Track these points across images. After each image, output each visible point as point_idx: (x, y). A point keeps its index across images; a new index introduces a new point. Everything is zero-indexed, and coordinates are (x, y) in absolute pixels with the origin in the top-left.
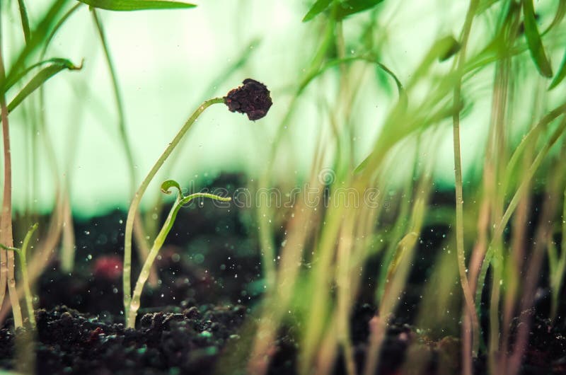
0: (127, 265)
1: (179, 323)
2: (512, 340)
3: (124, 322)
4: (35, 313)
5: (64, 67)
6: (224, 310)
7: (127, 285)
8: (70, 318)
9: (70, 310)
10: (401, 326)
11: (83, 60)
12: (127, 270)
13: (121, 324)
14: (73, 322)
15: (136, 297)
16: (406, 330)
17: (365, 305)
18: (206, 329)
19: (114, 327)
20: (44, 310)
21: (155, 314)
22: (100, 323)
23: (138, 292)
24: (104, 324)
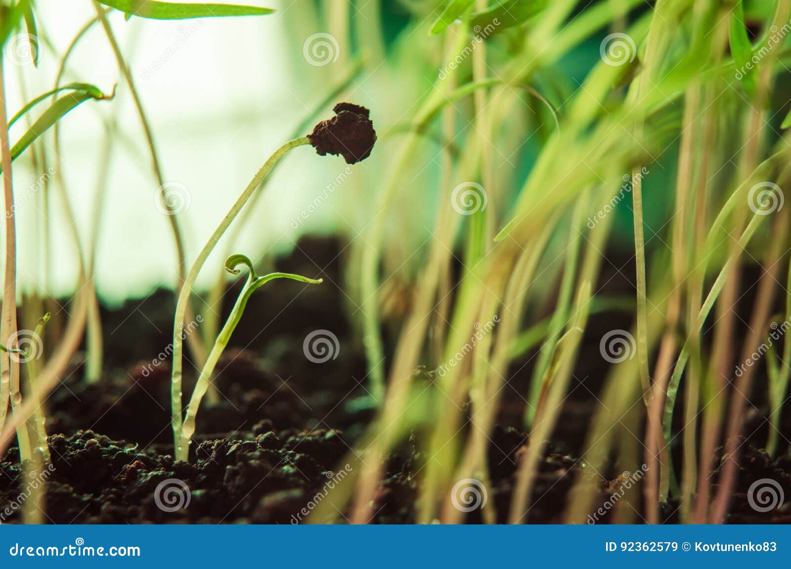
0: (177, 373)
1: (250, 454)
2: (716, 479)
3: (172, 452)
4: (49, 441)
5: (89, 96)
6: (313, 436)
7: (176, 400)
8: (98, 447)
9: (98, 435)
10: (560, 459)
11: (115, 86)
12: (176, 381)
13: (169, 456)
14: (101, 452)
15: (190, 417)
16: (567, 465)
17: (510, 429)
18: (288, 463)
19: (159, 460)
20: (61, 436)
21: (216, 442)
22: (140, 454)
23: (192, 410)
24: (144, 455)
